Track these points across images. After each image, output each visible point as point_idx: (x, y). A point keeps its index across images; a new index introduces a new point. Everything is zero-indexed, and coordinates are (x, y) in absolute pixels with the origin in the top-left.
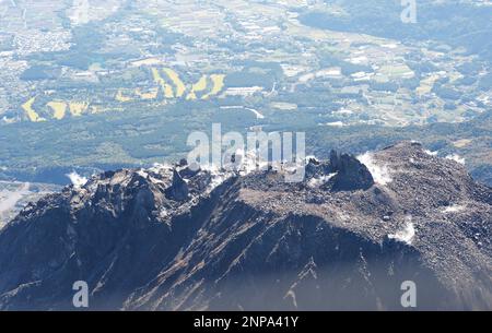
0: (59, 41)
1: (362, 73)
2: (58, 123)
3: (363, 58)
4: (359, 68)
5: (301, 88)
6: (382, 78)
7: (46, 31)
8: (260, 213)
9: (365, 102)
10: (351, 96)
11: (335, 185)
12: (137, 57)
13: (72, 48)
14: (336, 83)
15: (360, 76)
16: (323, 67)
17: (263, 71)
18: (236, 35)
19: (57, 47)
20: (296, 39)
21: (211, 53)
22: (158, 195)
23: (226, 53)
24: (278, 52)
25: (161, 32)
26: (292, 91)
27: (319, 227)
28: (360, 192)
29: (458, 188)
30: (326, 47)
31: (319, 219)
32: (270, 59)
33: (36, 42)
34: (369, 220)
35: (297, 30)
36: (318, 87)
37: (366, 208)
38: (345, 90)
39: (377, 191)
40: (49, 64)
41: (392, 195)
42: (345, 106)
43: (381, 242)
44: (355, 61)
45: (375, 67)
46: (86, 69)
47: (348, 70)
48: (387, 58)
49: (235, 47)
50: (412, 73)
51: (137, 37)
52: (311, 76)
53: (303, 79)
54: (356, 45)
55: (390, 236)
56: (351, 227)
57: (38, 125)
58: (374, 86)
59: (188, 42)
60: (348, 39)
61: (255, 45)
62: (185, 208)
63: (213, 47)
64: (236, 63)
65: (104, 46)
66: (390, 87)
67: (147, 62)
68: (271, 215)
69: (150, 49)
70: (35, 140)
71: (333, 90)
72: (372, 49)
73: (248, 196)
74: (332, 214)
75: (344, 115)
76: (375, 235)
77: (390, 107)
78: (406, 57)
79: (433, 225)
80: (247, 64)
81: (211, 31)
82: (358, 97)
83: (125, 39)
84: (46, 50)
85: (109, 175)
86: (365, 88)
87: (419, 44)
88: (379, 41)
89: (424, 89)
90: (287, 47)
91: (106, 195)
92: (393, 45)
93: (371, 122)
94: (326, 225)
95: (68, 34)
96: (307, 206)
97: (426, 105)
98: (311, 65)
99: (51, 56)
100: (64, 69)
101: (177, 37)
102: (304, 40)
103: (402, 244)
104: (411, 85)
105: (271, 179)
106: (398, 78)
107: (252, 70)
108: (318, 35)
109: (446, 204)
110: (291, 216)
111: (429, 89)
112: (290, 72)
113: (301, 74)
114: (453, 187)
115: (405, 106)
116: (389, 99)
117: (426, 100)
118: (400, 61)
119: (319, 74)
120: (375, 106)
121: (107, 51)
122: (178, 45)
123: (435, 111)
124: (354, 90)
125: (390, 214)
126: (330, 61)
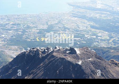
0: (45, 27)
1: (100, 37)
2: (42, 42)
3: (101, 35)
4: (99, 36)
5: (88, 39)
6: (103, 38)
7: (43, 25)
8: (55, 57)
9: (99, 43)
10: (97, 41)
11: (70, 53)
12: (59, 31)
13: (48, 29)
14: (94, 39)
15: (99, 38)
16: (93, 36)
17: (81, 35)
18: (78, 29)
19: (45, 28)
20: (89, 30)
21: (72, 31)
22: (40, 53)
23: (75, 32)
24: (85, 32)
25: (64, 27)
26: (86, 39)
27: (64, 60)
28: (74, 55)
29: (93, 56)
30: (94, 32)
31: (65, 59)
32: (83, 33)
33: (41, 27)
34: (74, 60)
35: (89, 29)
36: (91, 39)
37: (74, 58)
38: (96, 40)
39: (77, 55)
40: (43, 31)
41: (80, 56)
42: (95, 43)
43: (75, 64)
44: (99, 35)
45: (102, 36)
46: (49, 33)
47: (97, 36)
48: (105, 35)
49: (77, 31)
50: (109, 38)
51: (60, 27)
52: (90, 37)
53: (88, 37)
54: (100, 32)
55: (77, 63)
56: (70, 61)
57: (38, 42)
58: (101, 40)
59: (69, 29)
60: (98, 31)
61: (81, 31)
62: (44, 55)
63: (73, 30)
64: (76, 34)
65: (53, 29)
66: (105, 40)
67: (60, 32)
68: (57, 57)
69: (62, 30)
70: (37, 44)
71: (94, 40)
72: (103, 33)
73: (55, 54)
74: (67, 58)
75: (94, 45)
76: (74, 63)
77: (103, 44)
78: (109, 35)
79: (85, 62)
80: (79, 34)
81: (73, 28)
82: (98, 42)
83: (57, 28)
84: (43, 28)
85: (34, 48)
86: (99, 40)
87: (112, 33)
88: (104, 32)
89: (111, 41)
90: (87, 31)
91: (31, 52)
92: (107, 33)
93: (99, 46)
94: (66, 60)
95: (47, 26)
96: (64, 56)
97: (110, 44)
98: (91, 35)
99: (43, 30)
100: (45, 32)
101: (67, 28)
102: (90, 30)
103: (79, 64)
104: (108, 40)
105: (59, 51)
106: (106, 39)
107: (79, 35)
108: (93, 30)
109: (90, 58)
110: (60, 58)
111: (112, 41)
112: (86, 36)
113: (88, 36)
114: (92, 56)
115: (106, 44)
116: (103, 42)
117: (111, 43)
118: (107, 36)
119: (92, 37)
120: (101, 43)
121: (54, 29)
122: (67, 30)
123: (112, 45)
124: (97, 40)
125: (78, 59)
126: (94, 35)
